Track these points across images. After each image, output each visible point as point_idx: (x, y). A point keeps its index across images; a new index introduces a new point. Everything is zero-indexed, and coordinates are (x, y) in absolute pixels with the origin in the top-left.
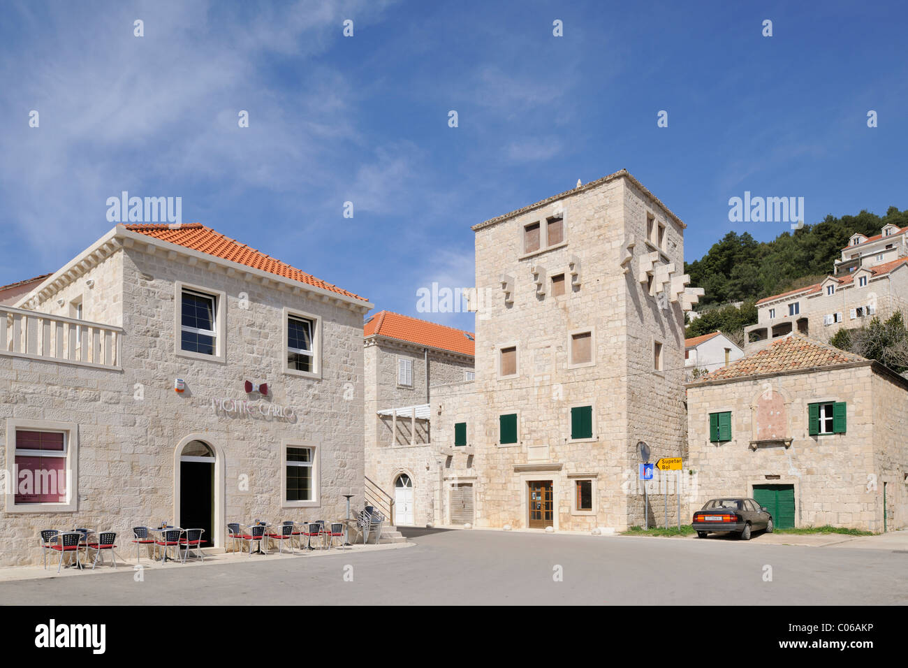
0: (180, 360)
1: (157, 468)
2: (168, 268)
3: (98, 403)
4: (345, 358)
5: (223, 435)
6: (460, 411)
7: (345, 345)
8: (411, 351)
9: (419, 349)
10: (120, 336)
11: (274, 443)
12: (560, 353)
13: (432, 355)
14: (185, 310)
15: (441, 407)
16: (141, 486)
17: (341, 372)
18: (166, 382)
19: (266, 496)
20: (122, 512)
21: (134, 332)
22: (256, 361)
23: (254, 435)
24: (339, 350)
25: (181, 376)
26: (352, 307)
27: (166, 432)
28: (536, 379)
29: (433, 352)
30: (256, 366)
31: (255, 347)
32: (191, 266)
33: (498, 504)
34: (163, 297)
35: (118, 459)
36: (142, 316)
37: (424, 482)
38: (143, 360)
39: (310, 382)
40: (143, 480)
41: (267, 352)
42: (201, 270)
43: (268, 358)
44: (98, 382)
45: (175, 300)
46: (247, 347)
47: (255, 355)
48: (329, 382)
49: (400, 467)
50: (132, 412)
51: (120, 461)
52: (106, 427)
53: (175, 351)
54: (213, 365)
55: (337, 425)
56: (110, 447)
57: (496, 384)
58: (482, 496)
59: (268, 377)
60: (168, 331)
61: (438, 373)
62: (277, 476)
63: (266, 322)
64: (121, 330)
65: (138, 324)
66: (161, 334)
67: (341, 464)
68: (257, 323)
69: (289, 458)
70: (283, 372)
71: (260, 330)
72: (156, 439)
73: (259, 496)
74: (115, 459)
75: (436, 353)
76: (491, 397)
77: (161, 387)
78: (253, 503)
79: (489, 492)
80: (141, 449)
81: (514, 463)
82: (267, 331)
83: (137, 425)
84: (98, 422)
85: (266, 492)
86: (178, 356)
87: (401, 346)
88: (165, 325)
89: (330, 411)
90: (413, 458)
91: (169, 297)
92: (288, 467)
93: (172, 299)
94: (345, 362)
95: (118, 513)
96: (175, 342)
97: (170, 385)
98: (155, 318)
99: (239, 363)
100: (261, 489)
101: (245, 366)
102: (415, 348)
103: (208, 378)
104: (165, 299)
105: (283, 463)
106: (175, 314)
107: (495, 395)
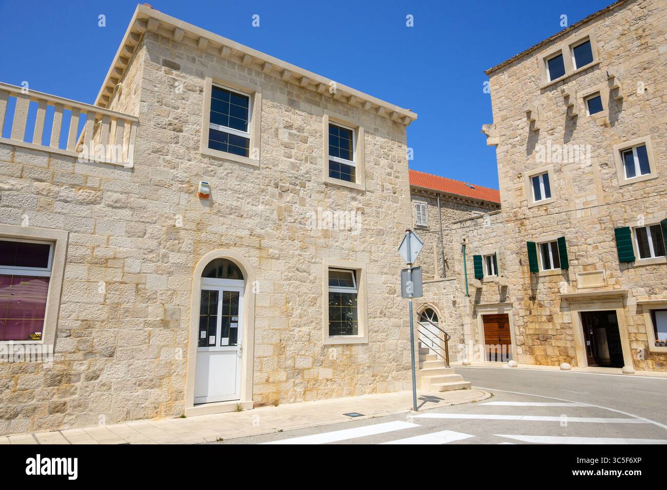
0: (206, 160)
1: (170, 292)
2: (197, 59)
3: (98, 206)
4: (389, 170)
5: (256, 253)
6: (486, 242)
7: (388, 156)
8: (425, 195)
9: (432, 193)
10: (134, 128)
11: (315, 263)
12: (605, 171)
13: (443, 198)
14: (215, 105)
15: (464, 240)
16: (147, 316)
17: (385, 184)
18: (187, 185)
19: (305, 329)
20: (118, 354)
21: (152, 123)
22: (294, 166)
23: (291, 252)
24: (383, 162)
25: (207, 179)
26: (395, 117)
27: (184, 247)
28: (577, 201)
29: (444, 196)
30: (293, 172)
31: (294, 151)
32: (224, 59)
33: (544, 338)
34: (191, 88)
35: (119, 279)
36: (163, 106)
37: (451, 317)
38: (161, 157)
39: (354, 195)
40: (150, 309)
41: (306, 158)
42: (235, 64)
43: (308, 164)
44: (101, 180)
45: (204, 93)
46: (282, 150)
47: (292, 160)
48: (374, 195)
49: (424, 302)
50: (142, 220)
51: (121, 283)
52: (106, 238)
53: (200, 149)
54: (245, 169)
55: (384, 244)
56: (109, 263)
57: (528, 211)
58: (521, 329)
59: (307, 185)
60: (194, 126)
61: (449, 215)
62: (318, 305)
63: (305, 125)
64: (136, 120)
65: (159, 115)
66: (185, 129)
67: (390, 290)
68: (295, 126)
69: (332, 283)
70: (324, 181)
71: (298, 134)
72: (171, 255)
73: (297, 329)
74: (115, 280)
75: (447, 197)
76: (522, 224)
77: (181, 190)
78: (289, 339)
79: (530, 326)
80: (151, 266)
81: (559, 292)
82: (306, 134)
83: (147, 235)
84: (96, 231)
85: (305, 325)
86: (204, 156)
87: (416, 191)
88: (192, 119)
89: (376, 227)
90: (437, 292)
91: (198, 88)
92: (330, 294)
93: (201, 91)
94: (389, 174)
95: (111, 356)
96: (201, 138)
97: (193, 188)
98: (179, 110)
99: (275, 168)
100: (299, 320)
101: (282, 172)
102: (429, 193)
103: (238, 183)
104: (194, 91)
105: (324, 289)
106: (203, 108)
107: (526, 222)
